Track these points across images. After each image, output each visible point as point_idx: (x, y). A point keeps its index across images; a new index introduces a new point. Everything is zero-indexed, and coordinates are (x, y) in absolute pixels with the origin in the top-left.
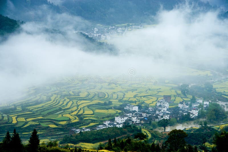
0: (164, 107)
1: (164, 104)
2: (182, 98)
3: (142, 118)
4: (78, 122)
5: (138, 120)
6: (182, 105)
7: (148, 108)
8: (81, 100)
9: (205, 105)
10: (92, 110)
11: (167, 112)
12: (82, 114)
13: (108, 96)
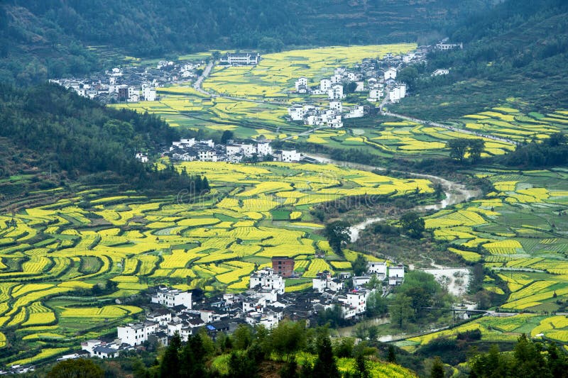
0: (269, 291)
1: (269, 283)
2: (328, 262)
3: (200, 325)
4: (2, 349)
5: (188, 334)
6: (325, 282)
7: (222, 296)
8: (25, 283)
9: (394, 278)
10: (54, 311)
11: (278, 305)
12: (20, 326)
13: (111, 265)
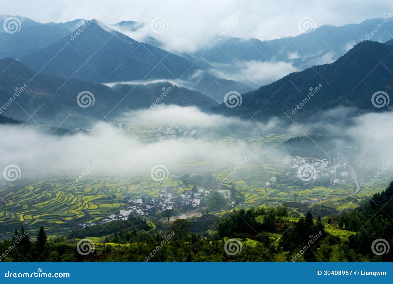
0: (167, 198)
1: (166, 195)
2: (183, 188)
3: (146, 210)
4: (83, 217)
5: (143, 212)
6: (185, 195)
7: (152, 200)
8: (85, 195)
9: (206, 193)
10: (97, 205)
11: (170, 203)
12: (87, 209)
13: (112, 190)
